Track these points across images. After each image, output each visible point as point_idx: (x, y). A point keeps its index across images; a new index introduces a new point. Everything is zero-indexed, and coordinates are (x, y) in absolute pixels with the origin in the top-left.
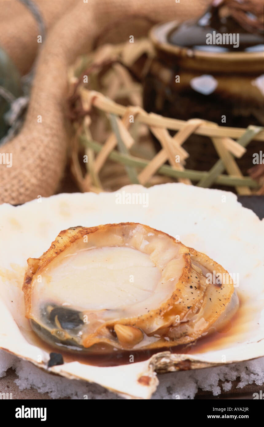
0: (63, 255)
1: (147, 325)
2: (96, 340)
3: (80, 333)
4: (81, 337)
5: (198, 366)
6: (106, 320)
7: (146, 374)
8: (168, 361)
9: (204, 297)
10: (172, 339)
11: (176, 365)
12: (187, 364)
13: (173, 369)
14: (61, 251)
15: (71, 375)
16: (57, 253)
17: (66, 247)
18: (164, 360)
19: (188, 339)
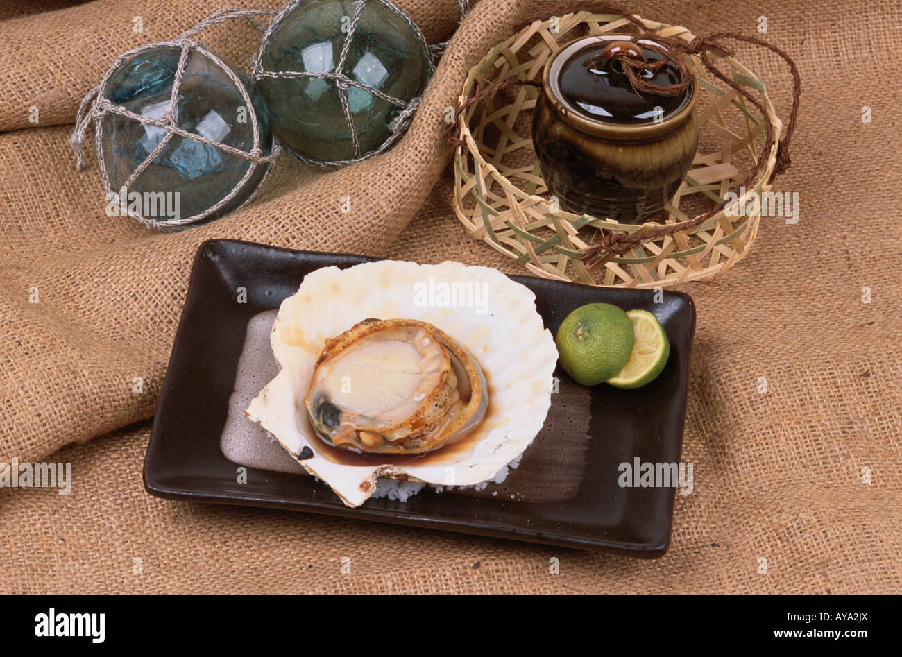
0: (348, 349)
1: (388, 435)
2: (344, 440)
3: (334, 432)
4: (334, 435)
5: (413, 480)
6: (358, 426)
7: (369, 480)
8: (390, 471)
9: (445, 415)
10: (406, 448)
11: (396, 476)
12: (405, 477)
13: (394, 478)
14: (348, 345)
15: (312, 471)
16: (344, 347)
17: (354, 341)
18: (387, 470)
19: (418, 451)
